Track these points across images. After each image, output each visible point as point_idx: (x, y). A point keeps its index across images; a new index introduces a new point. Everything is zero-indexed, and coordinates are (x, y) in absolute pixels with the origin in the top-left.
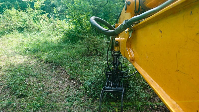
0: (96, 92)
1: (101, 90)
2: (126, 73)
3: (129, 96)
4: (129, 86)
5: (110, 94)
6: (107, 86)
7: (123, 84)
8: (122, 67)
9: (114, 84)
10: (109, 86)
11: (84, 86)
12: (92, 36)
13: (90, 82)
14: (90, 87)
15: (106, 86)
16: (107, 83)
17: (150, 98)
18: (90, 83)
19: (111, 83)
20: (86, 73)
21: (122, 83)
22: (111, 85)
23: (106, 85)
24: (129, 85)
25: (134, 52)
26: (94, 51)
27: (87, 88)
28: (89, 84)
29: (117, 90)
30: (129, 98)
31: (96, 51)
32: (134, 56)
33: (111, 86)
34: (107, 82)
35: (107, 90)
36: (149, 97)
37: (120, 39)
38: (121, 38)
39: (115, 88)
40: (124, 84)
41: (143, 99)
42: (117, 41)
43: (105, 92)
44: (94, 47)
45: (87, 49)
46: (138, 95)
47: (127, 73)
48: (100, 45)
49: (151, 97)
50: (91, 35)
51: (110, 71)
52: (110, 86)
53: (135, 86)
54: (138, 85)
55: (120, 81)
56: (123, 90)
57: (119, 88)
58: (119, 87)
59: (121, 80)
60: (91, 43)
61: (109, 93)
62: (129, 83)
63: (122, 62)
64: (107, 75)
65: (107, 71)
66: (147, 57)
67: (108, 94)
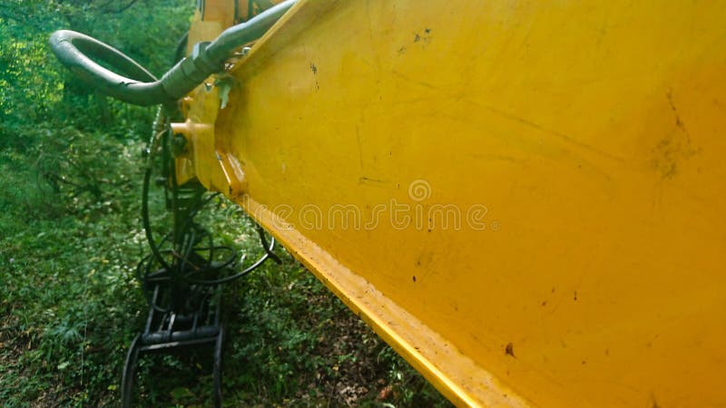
0: (104, 364)
1: (127, 350)
2: (229, 269)
3: (243, 352)
4: (240, 312)
5: (167, 359)
6: (154, 329)
7: (217, 312)
8: (213, 249)
9: (181, 317)
10: (160, 331)
11: (46, 349)
12: (70, 128)
13: (71, 324)
14: (72, 345)
15: (147, 331)
16: (150, 319)
17: (317, 343)
18: (70, 332)
19: (169, 316)
20: (49, 293)
21: (214, 308)
22: (169, 322)
23: (148, 326)
24: (243, 310)
25: (242, 163)
26: (86, 194)
27: (61, 354)
28: (66, 336)
29: (196, 336)
30: (244, 360)
31: (93, 196)
32: (246, 177)
33: (170, 327)
34: (151, 312)
35: (153, 347)
36: (313, 340)
37: (192, 127)
38: (195, 121)
39: (186, 333)
40: (222, 311)
41: (295, 352)
42: (180, 134)
43: (146, 356)
44: (83, 175)
45: (47, 186)
46: (276, 339)
47: (234, 266)
48: (114, 167)
49: (321, 339)
50: (67, 125)
51: (163, 270)
52: (165, 328)
53: (266, 313)
54: (275, 308)
55: (206, 302)
56: (217, 334)
57: (205, 330)
58: (205, 324)
59: (210, 296)
60: (69, 161)
61: (163, 357)
62: (242, 303)
63: (212, 230)
64: (148, 284)
65: (148, 272)
66: (284, 166)
67: (158, 361)
